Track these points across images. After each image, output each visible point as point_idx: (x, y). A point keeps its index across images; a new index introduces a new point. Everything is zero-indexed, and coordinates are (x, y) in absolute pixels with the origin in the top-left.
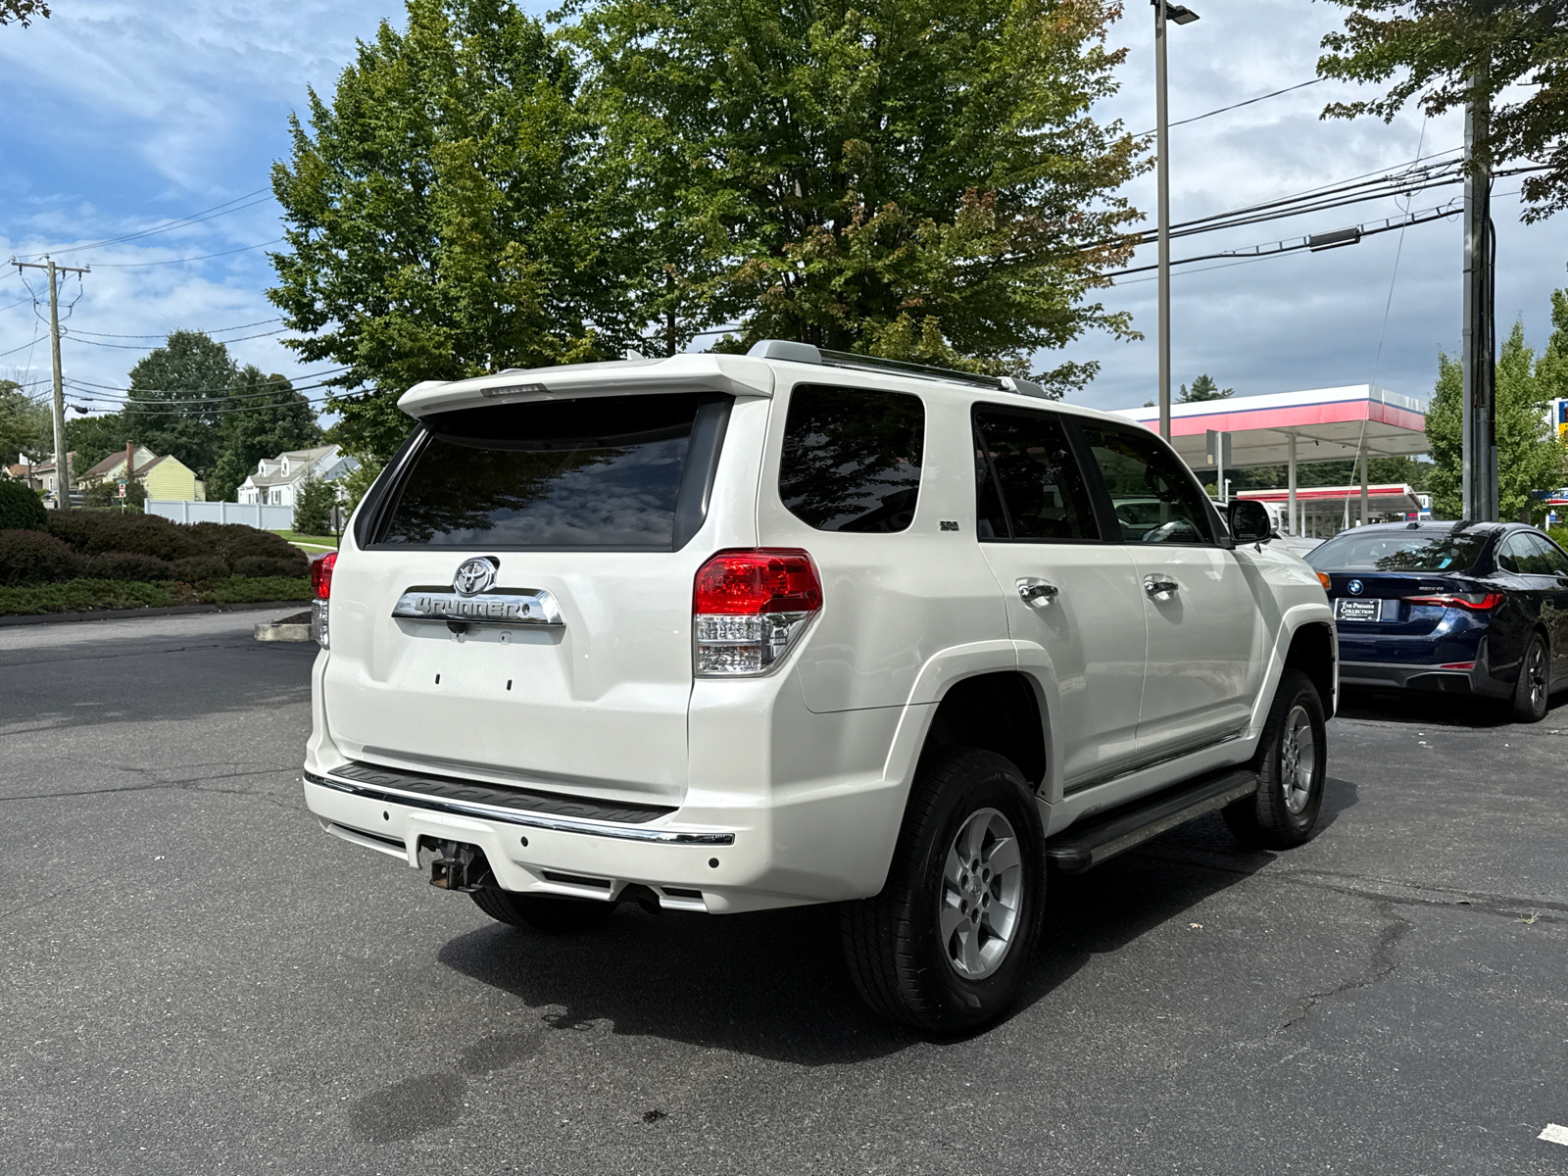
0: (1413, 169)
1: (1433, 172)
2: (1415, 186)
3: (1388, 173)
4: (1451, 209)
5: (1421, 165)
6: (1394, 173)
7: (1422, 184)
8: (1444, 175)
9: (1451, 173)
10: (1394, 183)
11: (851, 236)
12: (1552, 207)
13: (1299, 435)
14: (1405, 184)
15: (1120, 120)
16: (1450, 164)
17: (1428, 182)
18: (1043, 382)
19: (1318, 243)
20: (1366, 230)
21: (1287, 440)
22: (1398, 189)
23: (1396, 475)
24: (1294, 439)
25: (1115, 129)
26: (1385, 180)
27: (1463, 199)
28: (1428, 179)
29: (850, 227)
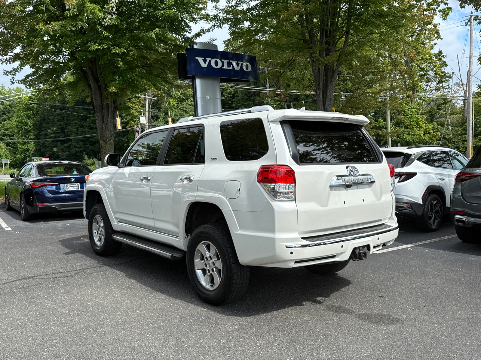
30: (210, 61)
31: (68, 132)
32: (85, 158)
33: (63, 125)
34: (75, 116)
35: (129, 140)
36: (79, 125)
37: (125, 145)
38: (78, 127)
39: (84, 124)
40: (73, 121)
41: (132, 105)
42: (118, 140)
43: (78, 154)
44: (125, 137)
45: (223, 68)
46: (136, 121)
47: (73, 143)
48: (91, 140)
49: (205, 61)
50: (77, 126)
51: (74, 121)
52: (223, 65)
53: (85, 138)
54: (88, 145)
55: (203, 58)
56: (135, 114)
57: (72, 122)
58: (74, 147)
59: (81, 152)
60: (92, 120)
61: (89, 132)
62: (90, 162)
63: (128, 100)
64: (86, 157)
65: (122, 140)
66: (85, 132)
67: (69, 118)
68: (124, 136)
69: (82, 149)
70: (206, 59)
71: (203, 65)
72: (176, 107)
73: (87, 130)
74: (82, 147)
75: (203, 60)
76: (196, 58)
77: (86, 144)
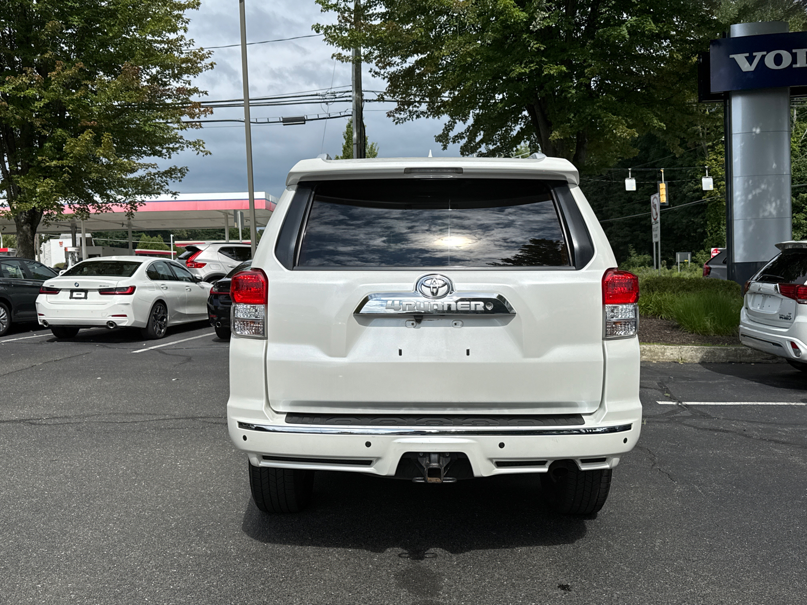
0: (329, 92)
1: (338, 95)
2: (331, 100)
3: (318, 92)
4: (346, 114)
5: (333, 90)
6: (321, 92)
7: (333, 100)
8: (343, 97)
9: (346, 97)
10: (321, 98)
11: (53, 78)
12: (405, 119)
13: (230, 214)
14: (326, 99)
15: (193, 40)
16: (345, 92)
17: (336, 100)
18: (157, 176)
19: (287, 121)
20: (308, 118)
21: (224, 216)
22: (322, 101)
23: (247, 236)
24: (227, 216)
25: (189, 44)
26: (316, 95)
27: (352, 110)
28: (336, 98)
29: (54, 73)
30: (763, 57)
31: (608, 210)
32: (632, 254)
33: (602, 200)
34: (619, 185)
35: (707, 221)
36: (625, 199)
37: (699, 230)
38: (624, 203)
39: (633, 197)
40: (616, 192)
41: (715, 157)
42: (688, 222)
43: (621, 248)
44: (700, 216)
45: (794, 66)
46: (721, 185)
47: (614, 229)
48: (643, 223)
49: (750, 60)
50: (623, 201)
51: (619, 193)
52: (794, 61)
53: (633, 219)
54: (638, 232)
55: (747, 55)
56: (720, 173)
57: (615, 195)
58: (616, 236)
59: (626, 243)
60: (648, 189)
61: (640, 209)
62: (639, 261)
63: (709, 150)
64: (633, 252)
65: (694, 222)
66: (633, 211)
67: (611, 188)
68: (699, 213)
69: (628, 239)
70: (754, 54)
71: (746, 67)
72: (798, 154)
73: (637, 206)
74: (628, 236)
75: (746, 57)
76: (731, 56)
77: (635, 231)
